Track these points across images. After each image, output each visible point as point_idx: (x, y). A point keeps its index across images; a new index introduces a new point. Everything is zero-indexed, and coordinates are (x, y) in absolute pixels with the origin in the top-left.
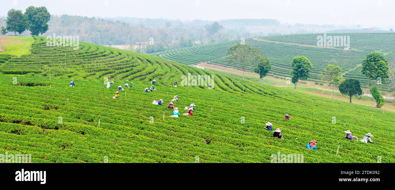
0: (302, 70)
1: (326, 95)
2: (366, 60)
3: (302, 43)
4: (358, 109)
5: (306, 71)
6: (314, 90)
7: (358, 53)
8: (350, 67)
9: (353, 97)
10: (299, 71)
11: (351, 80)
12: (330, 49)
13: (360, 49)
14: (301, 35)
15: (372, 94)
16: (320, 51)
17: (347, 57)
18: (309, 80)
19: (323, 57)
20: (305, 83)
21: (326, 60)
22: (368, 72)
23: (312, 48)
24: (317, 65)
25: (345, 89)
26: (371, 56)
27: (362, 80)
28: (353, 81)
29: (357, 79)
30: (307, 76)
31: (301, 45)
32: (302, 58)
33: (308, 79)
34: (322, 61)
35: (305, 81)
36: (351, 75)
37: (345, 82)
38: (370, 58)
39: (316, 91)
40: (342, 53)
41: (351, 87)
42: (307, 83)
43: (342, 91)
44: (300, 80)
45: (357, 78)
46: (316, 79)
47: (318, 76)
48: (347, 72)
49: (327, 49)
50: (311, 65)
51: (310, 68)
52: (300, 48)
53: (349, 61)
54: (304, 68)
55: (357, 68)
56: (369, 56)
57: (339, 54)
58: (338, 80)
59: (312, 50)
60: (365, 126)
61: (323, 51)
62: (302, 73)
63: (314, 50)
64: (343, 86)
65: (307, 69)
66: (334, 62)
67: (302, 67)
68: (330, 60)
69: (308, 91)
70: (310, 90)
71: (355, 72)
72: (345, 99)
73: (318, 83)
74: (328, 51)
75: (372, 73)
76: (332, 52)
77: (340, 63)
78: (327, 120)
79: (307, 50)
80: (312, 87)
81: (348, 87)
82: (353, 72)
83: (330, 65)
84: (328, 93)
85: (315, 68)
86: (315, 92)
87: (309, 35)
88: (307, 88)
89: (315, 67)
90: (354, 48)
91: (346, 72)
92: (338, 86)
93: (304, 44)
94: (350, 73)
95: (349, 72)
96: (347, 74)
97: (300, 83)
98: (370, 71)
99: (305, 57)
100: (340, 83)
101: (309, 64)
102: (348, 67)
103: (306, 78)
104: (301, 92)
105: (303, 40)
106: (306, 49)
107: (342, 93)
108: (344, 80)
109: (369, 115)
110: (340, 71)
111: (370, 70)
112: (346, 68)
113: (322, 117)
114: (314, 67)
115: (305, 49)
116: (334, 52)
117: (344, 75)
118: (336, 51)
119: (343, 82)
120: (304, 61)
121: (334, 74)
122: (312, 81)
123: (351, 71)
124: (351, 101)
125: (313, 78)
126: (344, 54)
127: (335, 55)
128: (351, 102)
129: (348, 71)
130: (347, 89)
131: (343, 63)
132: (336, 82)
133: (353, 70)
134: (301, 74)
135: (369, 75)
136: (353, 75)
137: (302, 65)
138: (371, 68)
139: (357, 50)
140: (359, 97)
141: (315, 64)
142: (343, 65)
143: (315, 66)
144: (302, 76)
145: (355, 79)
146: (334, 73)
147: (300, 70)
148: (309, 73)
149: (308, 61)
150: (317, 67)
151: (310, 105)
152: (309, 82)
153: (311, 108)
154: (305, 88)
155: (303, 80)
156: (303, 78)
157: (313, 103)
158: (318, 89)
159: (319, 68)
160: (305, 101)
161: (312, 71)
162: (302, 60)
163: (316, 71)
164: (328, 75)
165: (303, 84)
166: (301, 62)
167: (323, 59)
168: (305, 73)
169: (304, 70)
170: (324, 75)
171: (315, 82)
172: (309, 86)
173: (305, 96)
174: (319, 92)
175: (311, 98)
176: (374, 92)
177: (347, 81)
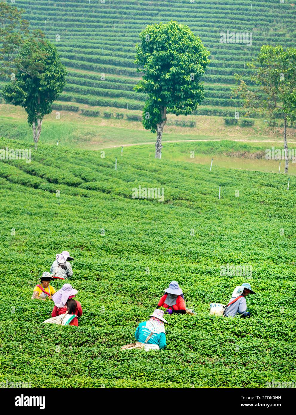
0: (173, 75)
5: (188, 78)
6: (222, 149)
10: (168, 80)
18: (205, 113)
20: (192, 125)
24: (225, 53)
30: (198, 99)
32: (172, 28)
35: (189, 116)
39: (230, 150)
42: (198, 123)
44: (170, 117)
46: (226, 104)
47: (232, 93)
50: (206, 52)
51: (202, 64)
54: (182, 69)
62: (177, 86)
65: (193, 71)
67: (175, 66)
68: (268, 30)
69: (204, 152)
73: (236, 121)
78: (269, 255)
80: (216, 138)
83: (268, 48)
85: (220, 65)
86: (229, 155)
88: (199, 144)
89: (218, 58)
97: (174, 127)
99: (180, 26)
101: (196, 50)
103: (191, 106)
104: (181, 159)
113: (253, 247)
114: (216, 61)
120: (180, 38)
122: (215, 113)
125: (217, 103)
134: (175, 90)
137: (172, 55)
143: (220, 56)
144: (177, 99)
147: (167, 76)
148: (200, 84)
149: (191, 40)
150: (227, 60)
151: (214, 205)
152: (205, 120)
153: (217, 215)
154: (194, 144)
155: (181, 113)
156: (181, 108)
157: (222, 198)
158: (236, 141)
159: (234, 62)
160: (196, 195)
161: (212, 76)
162: (173, 35)
163: (223, 76)
164: (263, 87)
165: (183, 129)
166: (170, 44)
167: (244, 26)
168: (188, 84)
169: (181, 74)
170: (252, 88)
171: (225, 115)
172: (204, 134)
173: (193, 173)
174: (242, 153)
175: (216, 180)
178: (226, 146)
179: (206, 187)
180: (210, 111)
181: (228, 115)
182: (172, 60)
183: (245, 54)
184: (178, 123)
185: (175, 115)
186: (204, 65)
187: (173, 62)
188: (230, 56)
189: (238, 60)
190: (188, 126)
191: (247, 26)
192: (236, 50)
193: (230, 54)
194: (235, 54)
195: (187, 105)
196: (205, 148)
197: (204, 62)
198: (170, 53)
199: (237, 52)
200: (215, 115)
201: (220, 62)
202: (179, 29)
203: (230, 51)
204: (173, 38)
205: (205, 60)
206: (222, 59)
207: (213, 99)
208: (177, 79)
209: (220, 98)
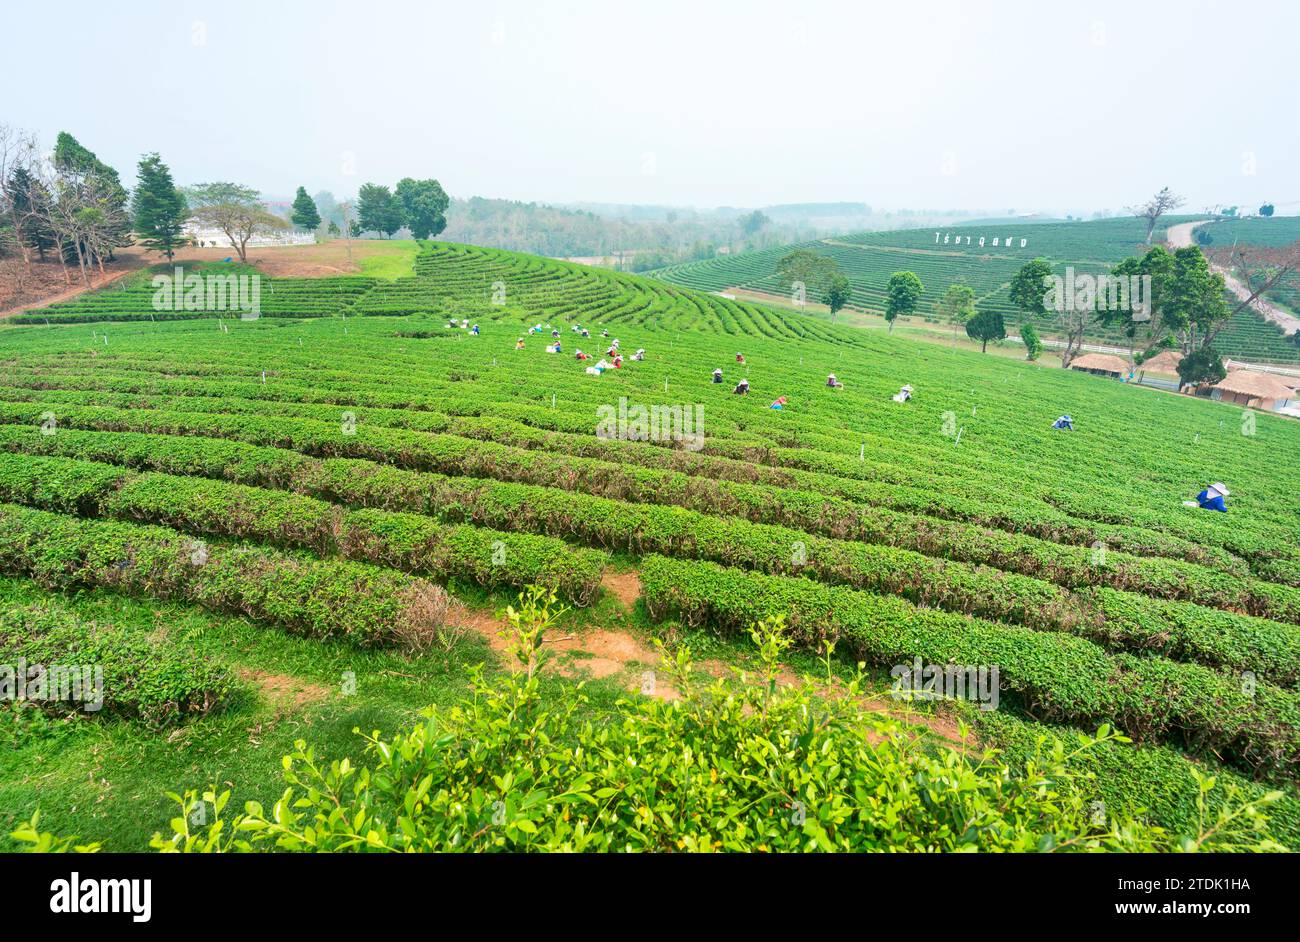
0: (904, 296)
1: (941, 340)
2: (1018, 275)
3: (909, 247)
4: (997, 364)
5: (911, 298)
6: (922, 332)
7: (1005, 262)
8: (989, 288)
9: (989, 342)
10: (899, 298)
11: (988, 313)
12: (957, 256)
13: (1011, 256)
14: (908, 231)
15: (1023, 337)
17: (985, 270)
18: (916, 315)
19: (942, 272)
20: (908, 320)
21: (948, 278)
22: (1020, 297)
23: (926, 255)
24: (931, 288)
25: (977, 329)
26: (1029, 268)
27: (1007, 313)
28: (993, 315)
29: (999, 310)
30: (914, 308)
31: (906, 251)
32: (907, 274)
33: (914, 312)
34: (941, 280)
35: (908, 316)
36: (990, 303)
37: (977, 317)
38: (1025, 271)
39: (926, 334)
40: (976, 264)
41: (988, 325)
42: (911, 320)
43: (971, 333)
44: (899, 316)
46: (927, 312)
47: (932, 307)
48: (984, 298)
50: (922, 287)
51: (919, 292)
52: (904, 257)
53: (988, 278)
54: (909, 294)
56: (1025, 267)
57: (972, 266)
58: (966, 314)
59: (926, 260)
60: (1005, 394)
61: (944, 261)
62: (905, 302)
63: (929, 260)
64: (974, 324)
65: (914, 295)
66: (961, 281)
67: (906, 292)
68: (955, 278)
69: (913, 334)
70: (916, 332)
72: (975, 347)
73: (931, 320)
75: (1027, 300)
76: (960, 262)
77: (973, 282)
79: (916, 259)
80: (920, 327)
81: (982, 325)
82: (994, 298)
84: (946, 337)
85: (928, 293)
86: (925, 336)
87: (922, 231)
88: (911, 329)
90: (1000, 254)
91: (981, 299)
92: (966, 323)
93: (911, 248)
94: (988, 300)
95: (987, 298)
96: (982, 302)
97: (899, 320)
98: (1023, 295)
99: (911, 274)
100: (969, 319)
101: (917, 285)
102: (985, 290)
103: (910, 311)
104: (900, 335)
105: (910, 242)
106: (915, 257)
107: (971, 337)
108: (977, 312)
109: (1014, 374)
110: (971, 297)
111: (1024, 293)
112: (981, 291)
114: (926, 291)
115: (913, 258)
116: (963, 262)
117: (978, 303)
118: (967, 260)
119: (974, 316)
120: (910, 279)
121: (959, 302)
122: (921, 315)
124: (984, 349)
125: (923, 311)
126: (980, 265)
127: (965, 267)
128: (984, 352)
129: (984, 296)
130: (979, 329)
131: (978, 282)
132: (962, 317)
133: (994, 293)
134: (903, 303)
135: (1020, 303)
137: (905, 287)
138: (1026, 290)
140: (999, 342)
141: (928, 285)
142: (978, 286)
143: (928, 289)
144: (904, 308)
145: (996, 310)
146: (960, 300)
147: (901, 297)
148: (916, 302)
149: (916, 281)
152: (916, 318)
154: (909, 329)
155: (904, 314)
156: (905, 312)
158: (929, 329)
160: (907, 353)
161: (924, 298)
163: (931, 299)
164: (949, 305)
165: (906, 322)
166: (905, 282)
168: (910, 301)
169: (908, 296)
170: (942, 305)
171: (926, 317)
172: (914, 325)
173: (907, 342)
175: (918, 347)
176: (1026, 333)
177: (981, 314)
178: (924, 331)
179: (912, 350)
181: (928, 317)
182: (905, 289)
184: (903, 319)
185: (901, 315)
189: (942, 292)
195: (908, 311)
200: (920, 317)
201: (931, 292)
204: (906, 279)
205: (921, 290)
207: (922, 309)
208: (906, 298)
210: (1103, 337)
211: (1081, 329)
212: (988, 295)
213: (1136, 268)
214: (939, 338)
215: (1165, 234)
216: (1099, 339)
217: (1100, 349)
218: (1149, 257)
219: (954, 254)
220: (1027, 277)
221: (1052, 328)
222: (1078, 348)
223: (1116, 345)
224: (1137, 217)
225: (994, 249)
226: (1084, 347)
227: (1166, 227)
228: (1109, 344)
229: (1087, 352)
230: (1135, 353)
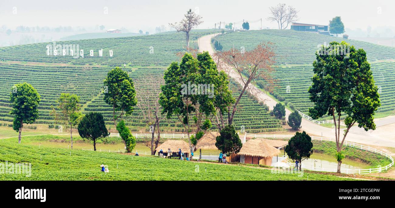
0: (26, 106)
1: (64, 143)
2: (107, 81)
3: (27, 61)
4: (103, 159)
5: (32, 108)
6: (48, 138)
7: (101, 70)
8: (93, 93)
9: (98, 141)
10: (23, 109)
11: (92, 115)
12: (65, 67)
13: (104, 64)
14: (25, 46)
15: (120, 133)
16: (52, 72)
17: (88, 78)
18: (41, 123)
19: (56, 81)
20: (35, 128)
21: (62, 86)
22: (111, 99)
23: (41, 67)
24: (49, 96)
25: (86, 130)
26: (113, 75)
27: (109, 113)
28: (95, 117)
29: (100, 112)
30: (35, 117)
31: (25, 64)
32: (25, 85)
33: (36, 120)
34: (56, 88)
35: (32, 124)
36: (95, 106)
37: (84, 119)
38: (111, 77)
39: (51, 139)
40: (81, 73)
41: (93, 126)
42: (38, 127)
43: (83, 133)
44: (24, 125)
45: (103, 110)
46: (49, 119)
47: (49, 113)
48: (90, 102)
49: (60, 67)
50: (39, 96)
51: (37, 101)
52: (24, 70)
53: (91, 84)
54: (29, 103)
55: (101, 95)
56: (110, 74)
57: (78, 75)
58: (76, 118)
59: (41, 71)
61: (56, 71)
62: (27, 111)
63: (44, 71)
64: (83, 126)
65: (34, 104)
66: (71, 88)
67: (26, 102)
68: (67, 86)
69: (40, 140)
70: (43, 139)
71: (99, 102)
72: (87, 147)
73: (53, 126)
74: (63, 71)
75: (117, 101)
76: (68, 72)
77: (80, 89)
79: (34, 71)
80: (45, 134)
81: (90, 126)
82: (97, 102)
83: (63, 94)
84: (67, 140)
85: (47, 102)
86: (50, 141)
87: (36, 46)
88: (38, 137)
89: (46, 99)
90: (97, 64)
91: (88, 103)
92: (77, 126)
93: (29, 61)
94: (94, 104)
95: (93, 102)
96: (89, 106)
97: (28, 129)
98: (113, 97)
99: (28, 85)
100: (79, 122)
101: (35, 95)
102: (90, 95)
103: (33, 120)
104: (30, 144)
105: (27, 55)
106: (33, 69)
107: (83, 138)
108: (84, 115)
109: (115, 166)
110: (77, 102)
111: (113, 95)
112: (87, 96)
114: (45, 100)
115: (31, 71)
116: (70, 72)
117: (87, 107)
118: (73, 70)
119: (82, 119)
120: (28, 90)
121: (69, 108)
122: (45, 122)
123: (94, 101)
124: (95, 147)
125: (45, 118)
126: (84, 74)
127: (73, 76)
128: (95, 150)
129: (90, 100)
130: (88, 130)
131: (84, 89)
132: (74, 120)
133: (97, 98)
134: (26, 113)
135: (112, 104)
136: (97, 106)
137: (25, 97)
138: (114, 92)
139: (100, 66)
140: (104, 139)
141: (46, 94)
142: (84, 92)
143: (47, 98)
144: (27, 117)
145: (97, 112)
146: (70, 106)
147: (23, 107)
148: (36, 110)
149: (33, 91)
150: (50, 99)
151: (38, 164)
152: (41, 126)
153: (38, 168)
154: (36, 136)
155: (29, 123)
156: (29, 121)
157: (42, 160)
158: (53, 135)
159: (53, 100)
160: (31, 159)
161: (44, 106)
162: (25, 89)
163: (48, 106)
164: (62, 111)
165: (32, 130)
166: (24, 93)
167: (57, 84)
168: (32, 110)
169: (29, 106)
170: (56, 111)
171: (49, 124)
172: (40, 132)
173: (32, 150)
174: (55, 140)
175: (41, 152)
176: (121, 129)
177: (87, 116)
178: (49, 137)
179: (36, 156)
180: (43, 122)
181: (50, 123)
182: (25, 99)
183: (57, 97)
184: (30, 127)
185: (26, 124)
186: (38, 102)
187: (25, 101)
188: (51, 98)
189: (54, 99)
190: (34, 129)
191: (58, 84)
192: (53, 95)
193: (51, 97)
194: (53, 97)
195: (31, 119)
196: (41, 138)
197: (38, 100)
198: (24, 97)
199: (54, 96)
200: (45, 124)
201: (47, 100)
202: (28, 86)
203: (51, 95)
204: (25, 90)
205: (39, 99)
206: (48, 99)
207: (44, 116)
208: (27, 108)
209: (47, 116)
210: (174, 126)
211: (157, 121)
212: (93, 100)
213: (178, 70)
214: (62, 142)
215: (197, 43)
216: (172, 128)
217: (174, 135)
218: (184, 62)
219: (63, 65)
220: (113, 82)
221: (141, 123)
222: (159, 137)
223: (183, 131)
224: (178, 31)
225: (91, 59)
226: (163, 136)
227: (197, 38)
228: (178, 131)
229: (166, 139)
230: (190, 135)
